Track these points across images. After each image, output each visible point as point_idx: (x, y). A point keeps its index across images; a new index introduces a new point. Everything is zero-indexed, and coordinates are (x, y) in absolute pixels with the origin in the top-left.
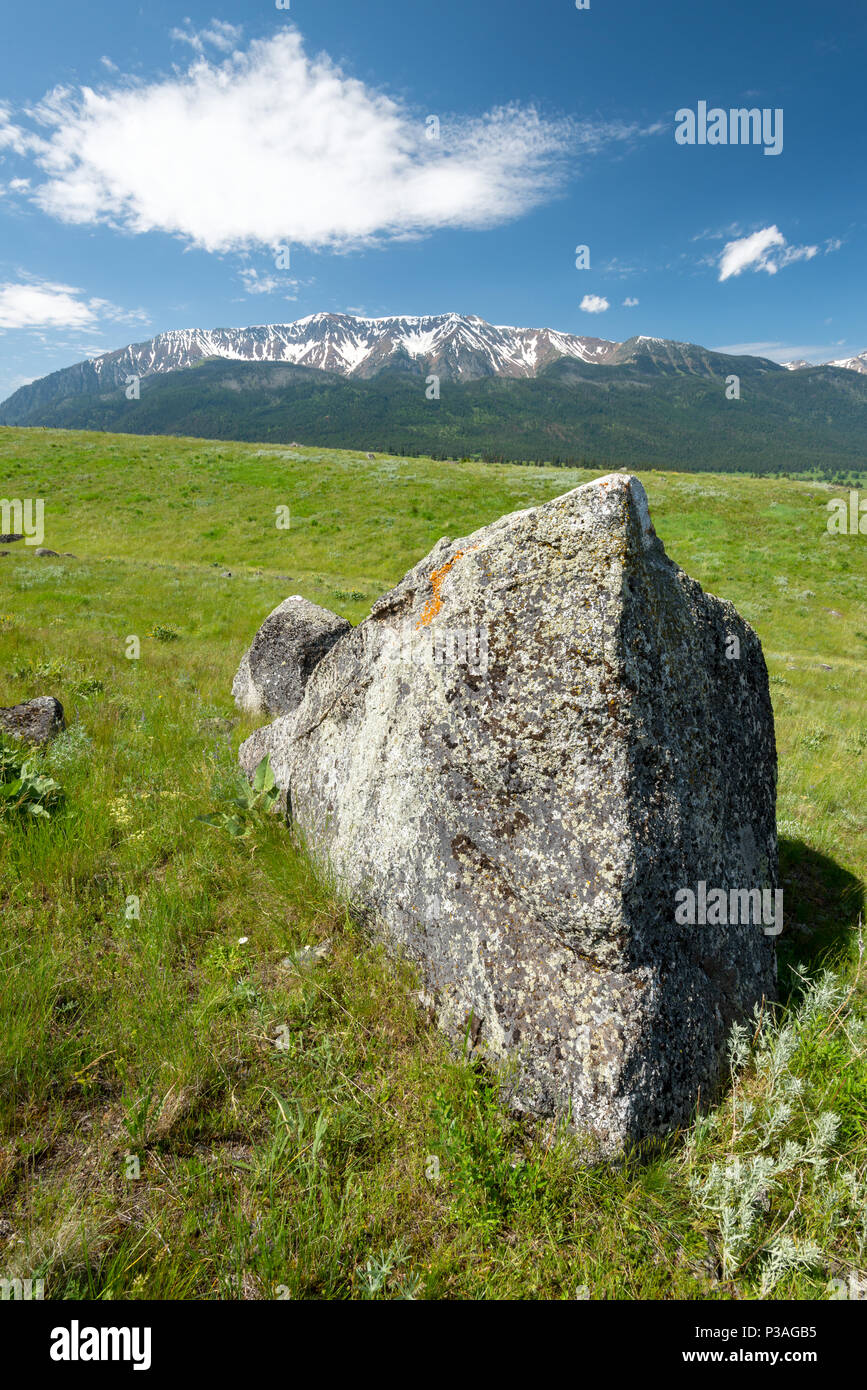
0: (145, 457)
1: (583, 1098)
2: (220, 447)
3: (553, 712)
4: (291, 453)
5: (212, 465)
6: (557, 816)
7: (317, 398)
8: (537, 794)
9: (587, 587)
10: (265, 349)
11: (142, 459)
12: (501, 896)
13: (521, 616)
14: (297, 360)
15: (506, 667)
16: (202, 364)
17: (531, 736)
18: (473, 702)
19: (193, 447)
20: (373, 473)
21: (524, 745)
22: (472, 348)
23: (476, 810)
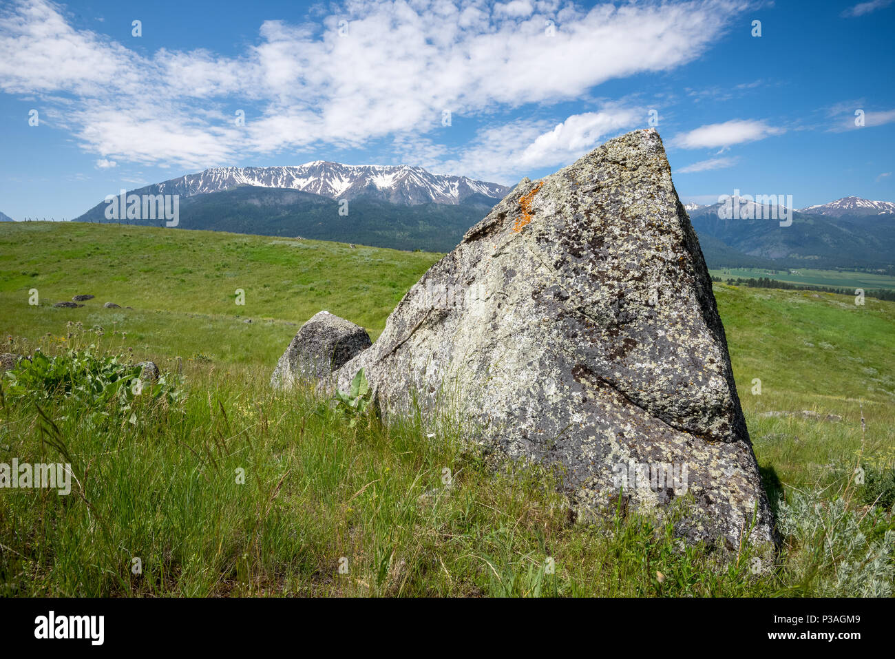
0: (191, 244)
1: (738, 528)
2: (246, 239)
3: (647, 261)
4: (298, 243)
5: (239, 250)
6: (661, 333)
7: (313, 211)
8: (641, 321)
9: (650, 187)
10: (279, 181)
11: (189, 245)
12: (620, 404)
13: (607, 205)
14: (302, 188)
15: (603, 237)
16: (236, 188)
17: (633, 278)
18: (579, 265)
19: (227, 238)
20: (354, 257)
21: (628, 286)
22: (417, 185)
23: (590, 343)
